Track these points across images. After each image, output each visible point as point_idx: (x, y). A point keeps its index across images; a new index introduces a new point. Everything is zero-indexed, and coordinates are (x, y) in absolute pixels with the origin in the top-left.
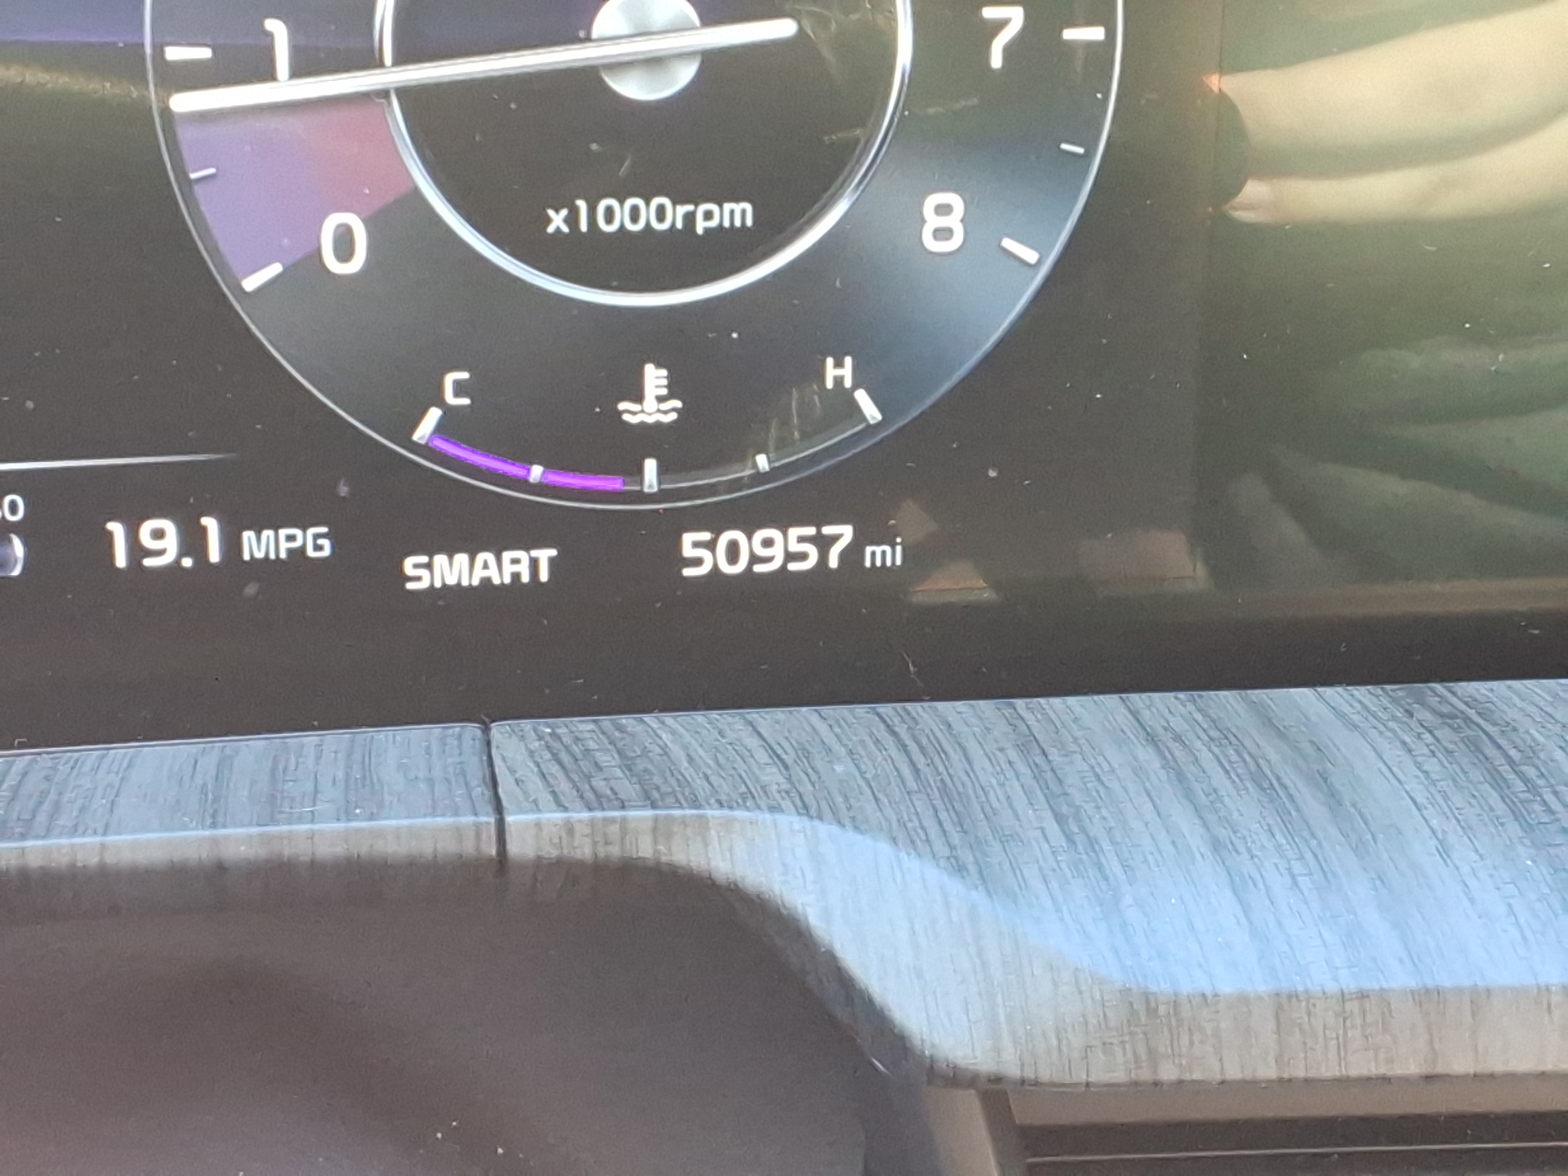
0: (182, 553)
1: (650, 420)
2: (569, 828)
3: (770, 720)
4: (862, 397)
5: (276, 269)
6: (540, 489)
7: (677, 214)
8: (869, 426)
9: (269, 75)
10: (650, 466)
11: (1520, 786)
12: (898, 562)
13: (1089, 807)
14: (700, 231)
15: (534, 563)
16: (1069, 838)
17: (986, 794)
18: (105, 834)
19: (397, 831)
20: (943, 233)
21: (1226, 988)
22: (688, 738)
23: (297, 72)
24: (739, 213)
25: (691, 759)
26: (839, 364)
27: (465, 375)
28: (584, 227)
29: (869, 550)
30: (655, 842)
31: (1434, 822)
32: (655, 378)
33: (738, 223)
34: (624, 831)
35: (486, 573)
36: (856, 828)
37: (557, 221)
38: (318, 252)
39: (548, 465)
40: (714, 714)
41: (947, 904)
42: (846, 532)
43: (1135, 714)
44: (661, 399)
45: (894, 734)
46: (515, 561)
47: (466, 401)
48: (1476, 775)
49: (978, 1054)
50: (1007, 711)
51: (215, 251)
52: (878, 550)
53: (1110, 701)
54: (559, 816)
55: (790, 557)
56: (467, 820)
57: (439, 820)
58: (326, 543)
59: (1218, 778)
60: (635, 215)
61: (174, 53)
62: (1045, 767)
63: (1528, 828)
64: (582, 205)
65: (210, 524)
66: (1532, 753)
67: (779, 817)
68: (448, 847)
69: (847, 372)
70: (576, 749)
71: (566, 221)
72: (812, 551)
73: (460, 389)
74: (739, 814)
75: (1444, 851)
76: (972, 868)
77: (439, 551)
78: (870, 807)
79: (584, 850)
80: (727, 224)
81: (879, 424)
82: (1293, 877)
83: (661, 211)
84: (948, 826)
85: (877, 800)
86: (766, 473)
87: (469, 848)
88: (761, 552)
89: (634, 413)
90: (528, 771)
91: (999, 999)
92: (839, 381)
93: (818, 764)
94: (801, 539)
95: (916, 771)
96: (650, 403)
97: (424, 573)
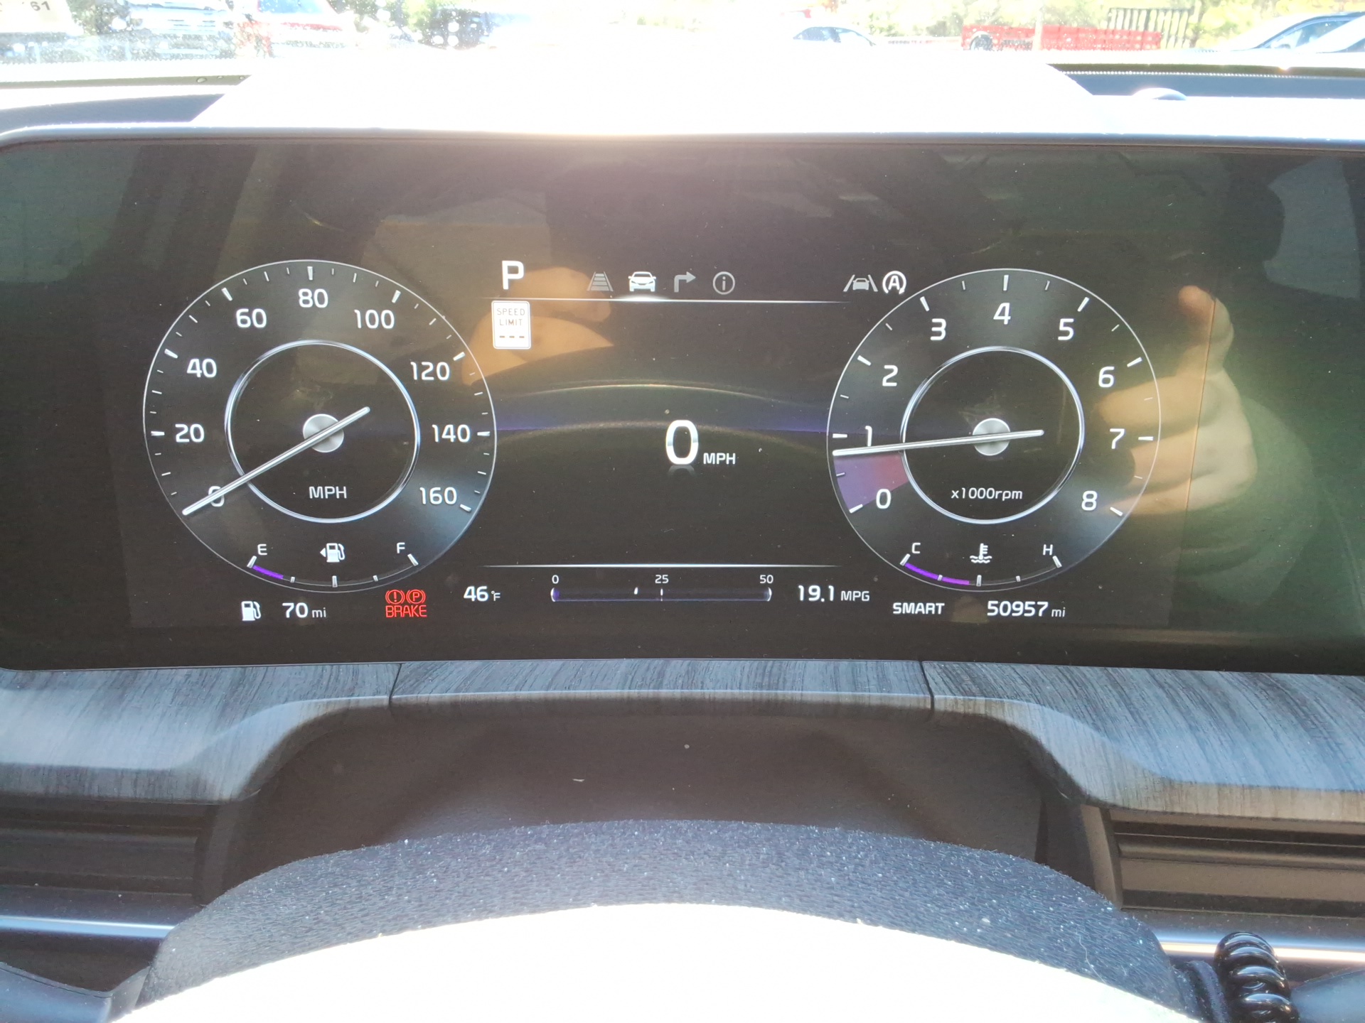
0: (821, 597)
1: (981, 562)
2: (956, 702)
3: (1021, 668)
4: (1055, 558)
5: (861, 506)
6: (941, 583)
7: (996, 494)
8: (1057, 568)
9: (865, 445)
10: (979, 577)
11: (1301, 714)
12: (1063, 616)
13: (1142, 710)
14: (1003, 500)
15: (937, 608)
16: (1136, 721)
17: (1103, 701)
18: (802, 690)
19: (898, 697)
20: (1089, 504)
21: (1200, 779)
22: (992, 672)
23: (874, 444)
24: (1017, 494)
25: (995, 680)
26: (1048, 547)
27: (919, 544)
28: (964, 497)
29: (1053, 611)
30: (986, 709)
31: (1272, 725)
32: (983, 548)
33: (1017, 498)
34: (975, 704)
35: (920, 610)
36: (1058, 710)
37: (955, 494)
38: (875, 501)
39: (944, 576)
40: (1000, 665)
41: (1094, 741)
42: (1046, 604)
43: (1153, 676)
44: (985, 555)
45: (1066, 677)
46: (930, 607)
47: (918, 552)
48: (1284, 708)
49: (1107, 795)
50: (1105, 672)
51: (841, 499)
52: (1057, 611)
53: (1143, 671)
54: (952, 697)
55: (1025, 611)
56: (921, 695)
57: (912, 695)
58: (868, 596)
59: (1188, 702)
60: (981, 493)
61: (835, 436)
62: (1124, 693)
63: (1307, 730)
64: (964, 489)
65: (831, 588)
66: (1305, 702)
67: (1030, 704)
68: (914, 704)
69: (1051, 550)
70: (954, 673)
71: (958, 494)
72: (1033, 610)
73: (917, 548)
74: (1015, 701)
75: (1276, 736)
76: (1102, 728)
77: (905, 601)
78: (1062, 703)
79: (961, 709)
80: (1013, 498)
81: (1061, 568)
82: (1221, 742)
83: (991, 492)
84: (1091, 712)
85: (1064, 700)
86: (1019, 583)
87: (922, 705)
88: (1015, 609)
89: (975, 560)
90: (939, 679)
91: (1114, 777)
92: (1048, 552)
93: (1041, 686)
94: (1030, 606)
95: (1076, 692)
96: (981, 557)
97: (900, 609)
